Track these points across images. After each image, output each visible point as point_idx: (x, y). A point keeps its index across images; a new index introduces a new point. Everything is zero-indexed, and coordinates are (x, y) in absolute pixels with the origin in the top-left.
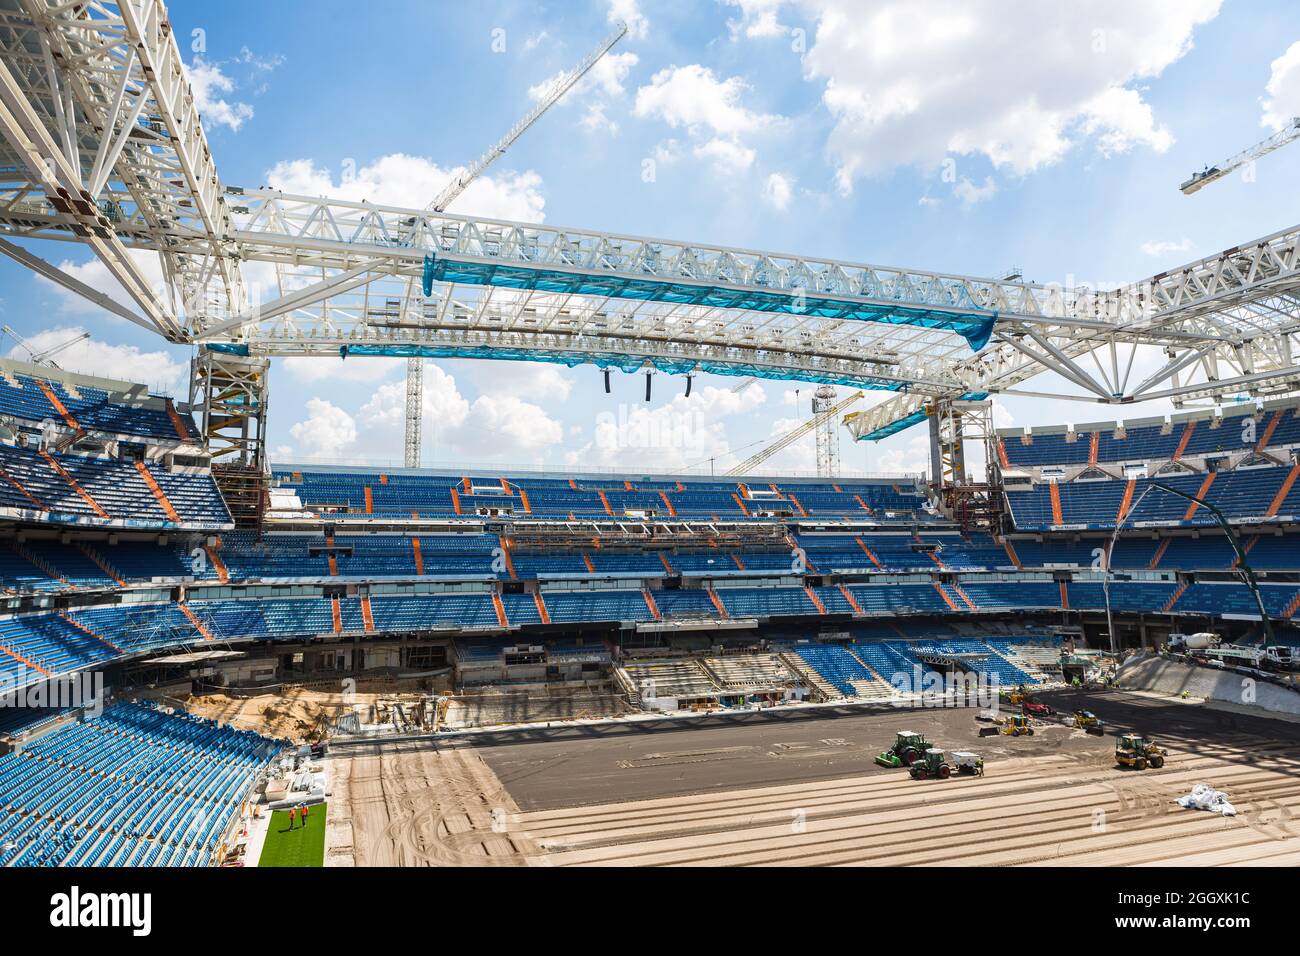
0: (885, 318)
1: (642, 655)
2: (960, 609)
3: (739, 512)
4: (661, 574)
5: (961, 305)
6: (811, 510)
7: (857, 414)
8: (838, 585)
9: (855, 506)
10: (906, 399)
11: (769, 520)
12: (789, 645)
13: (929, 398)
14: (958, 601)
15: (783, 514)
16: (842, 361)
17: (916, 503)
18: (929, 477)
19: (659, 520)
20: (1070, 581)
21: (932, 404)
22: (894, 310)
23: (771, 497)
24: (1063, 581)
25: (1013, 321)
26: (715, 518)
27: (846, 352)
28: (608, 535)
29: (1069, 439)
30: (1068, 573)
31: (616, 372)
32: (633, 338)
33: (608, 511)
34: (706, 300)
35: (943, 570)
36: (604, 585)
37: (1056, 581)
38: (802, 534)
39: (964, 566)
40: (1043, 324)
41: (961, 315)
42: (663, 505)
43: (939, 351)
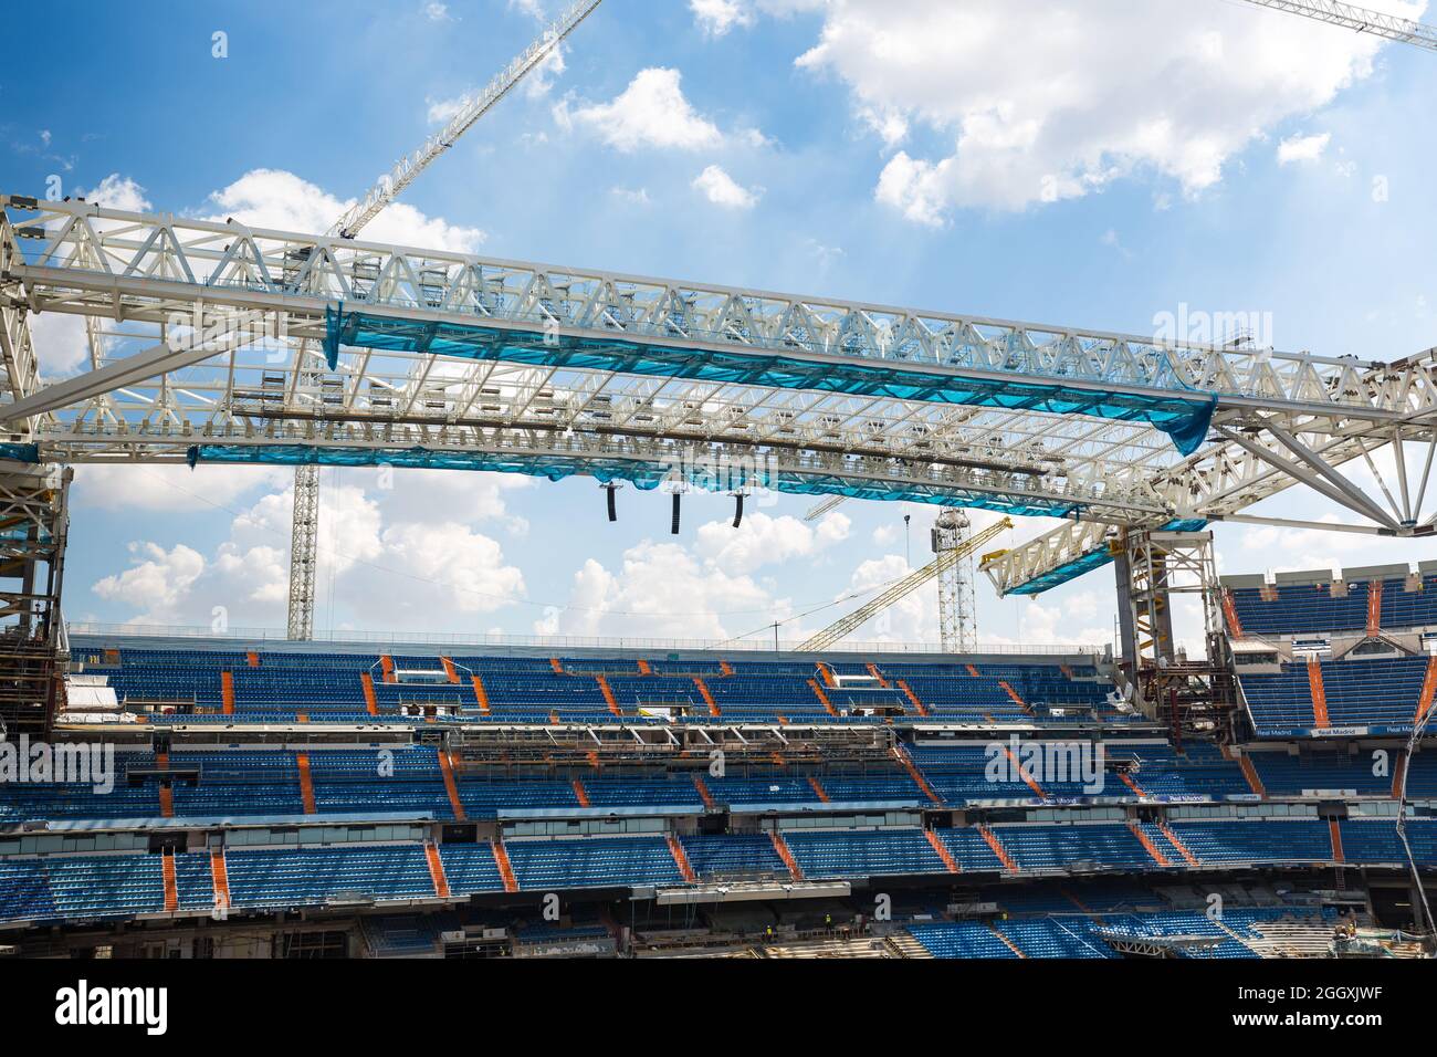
0: (1043, 405)
1: (666, 941)
2: (1171, 864)
3: (817, 708)
4: (697, 809)
5: (1161, 384)
6: (933, 706)
7: (1001, 553)
8: (977, 825)
9: (1001, 698)
10: (1077, 530)
11: (867, 721)
12: (900, 923)
13: (1115, 529)
14: (1167, 851)
15: (889, 712)
16: (977, 471)
17: (1097, 694)
18: (1117, 652)
19: (692, 721)
20: (1344, 818)
21: (1118, 538)
22: (1057, 392)
23: (869, 684)
24: (1333, 819)
25: (1242, 408)
26: (781, 719)
27: (983, 457)
28: (612, 746)
29: (1334, 592)
30: (1341, 805)
31: (625, 488)
32: (651, 434)
33: (612, 708)
34: (764, 377)
35: (1143, 800)
36: (604, 827)
37: (1323, 818)
38: (919, 743)
39: (1175, 793)
40: (1289, 414)
41: (1160, 400)
42: (699, 699)
43: (1129, 454)
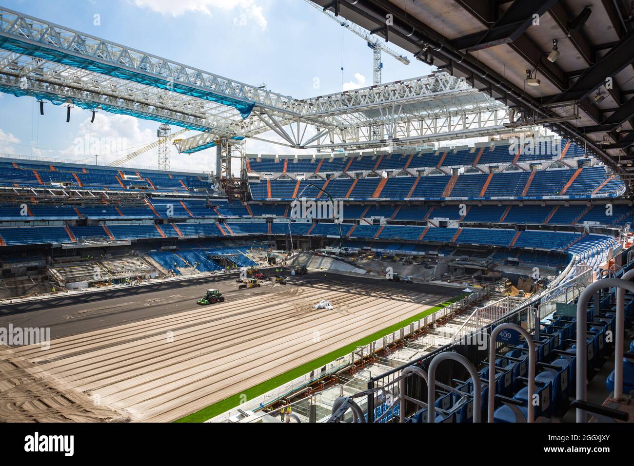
0: (205, 98)
1: (65, 261)
2: (227, 234)
3: (119, 186)
4: (76, 218)
5: (239, 95)
6: (158, 187)
7: (181, 140)
8: (171, 223)
9: (179, 185)
10: (206, 135)
11: (136, 191)
12: (146, 253)
13: (217, 136)
14: (228, 231)
15: (143, 188)
16: (178, 114)
17: (208, 186)
18: (215, 173)
19: (73, 188)
20: (272, 222)
21: (219, 139)
22: (210, 94)
23: (136, 179)
24: (269, 222)
25: (261, 107)
26: (106, 189)
27: (181, 110)
28: (42, 195)
29: (276, 161)
30: (272, 219)
32: (61, 85)
33: (40, 182)
34: (113, 73)
35: (220, 217)
36: (39, 223)
37: (267, 222)
38: (153, 198)
39: (229, 215)
40: (273, 111)
41: (240, 101)
42: (75, 180)
43: (225, 115)
